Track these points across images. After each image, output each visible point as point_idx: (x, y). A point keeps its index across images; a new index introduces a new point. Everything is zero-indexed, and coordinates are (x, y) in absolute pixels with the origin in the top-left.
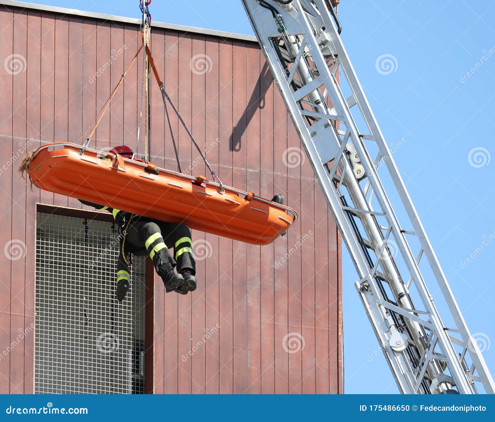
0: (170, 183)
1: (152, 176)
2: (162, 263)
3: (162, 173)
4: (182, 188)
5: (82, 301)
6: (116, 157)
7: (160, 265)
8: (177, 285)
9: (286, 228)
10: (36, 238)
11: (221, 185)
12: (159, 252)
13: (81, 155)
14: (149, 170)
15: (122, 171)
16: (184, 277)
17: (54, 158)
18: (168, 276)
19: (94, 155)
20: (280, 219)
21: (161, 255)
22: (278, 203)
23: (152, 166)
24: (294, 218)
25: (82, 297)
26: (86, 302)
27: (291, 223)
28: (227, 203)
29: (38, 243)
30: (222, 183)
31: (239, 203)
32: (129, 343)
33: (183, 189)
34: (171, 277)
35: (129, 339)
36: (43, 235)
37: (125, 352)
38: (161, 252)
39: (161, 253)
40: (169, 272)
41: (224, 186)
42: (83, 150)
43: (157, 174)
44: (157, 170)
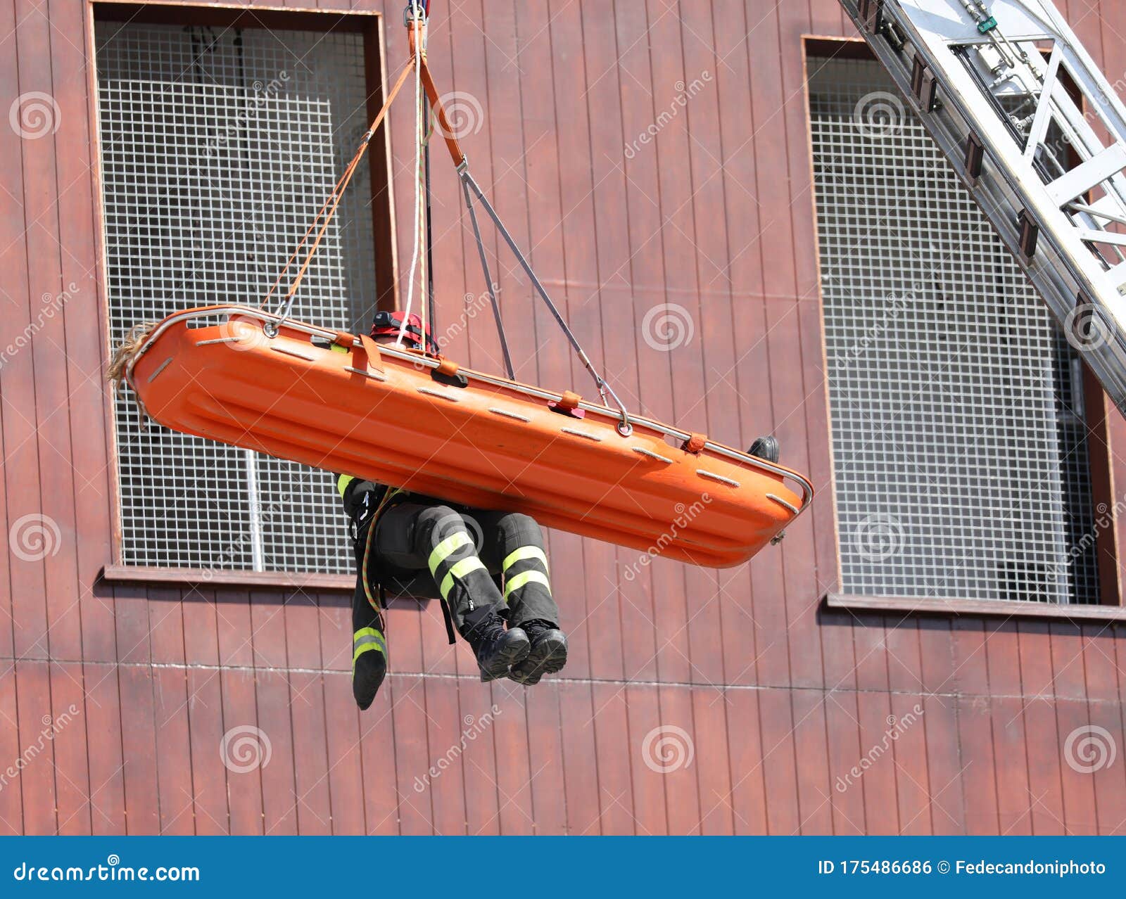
0: (495, 409)
1: (451, 391)
2: (472, 607)
3: (475, 384)
4: (525, 421)
5: (926, 255)
6: (361, 342)
7: (468, 611)
8: (512, 656)
9: (784, 522)
10: (808, 117)
11: (622, 413)
12: (466, 578)
13: (272, 337)
14: (443, 376)
15: (377, 379)
16: (530, 636)
17: (203, 345)
18: (488, 638)
19: (303, 336)
20: (771, 499)
21: (471, 586)
22: (766, 458)
23: (451, 365)
24: (805, 499)
25: (926, 245)
26: (936, 255)
27: (797, 511)
28: (637, 460)
29: (815, 128)
30: (624, 409)
31: (668, 460)
32: (1044, 343)
33: (528, 425)
34: (495, 638)
35: (1043, 333)
36: (824, 108)
37: (1035, 363)
38: (470, 578)
39: (472, 582)
40: (491, 628)
41: (629, 415)
42: (277, 326)
43: (463, 386)
44: (462, 376)
